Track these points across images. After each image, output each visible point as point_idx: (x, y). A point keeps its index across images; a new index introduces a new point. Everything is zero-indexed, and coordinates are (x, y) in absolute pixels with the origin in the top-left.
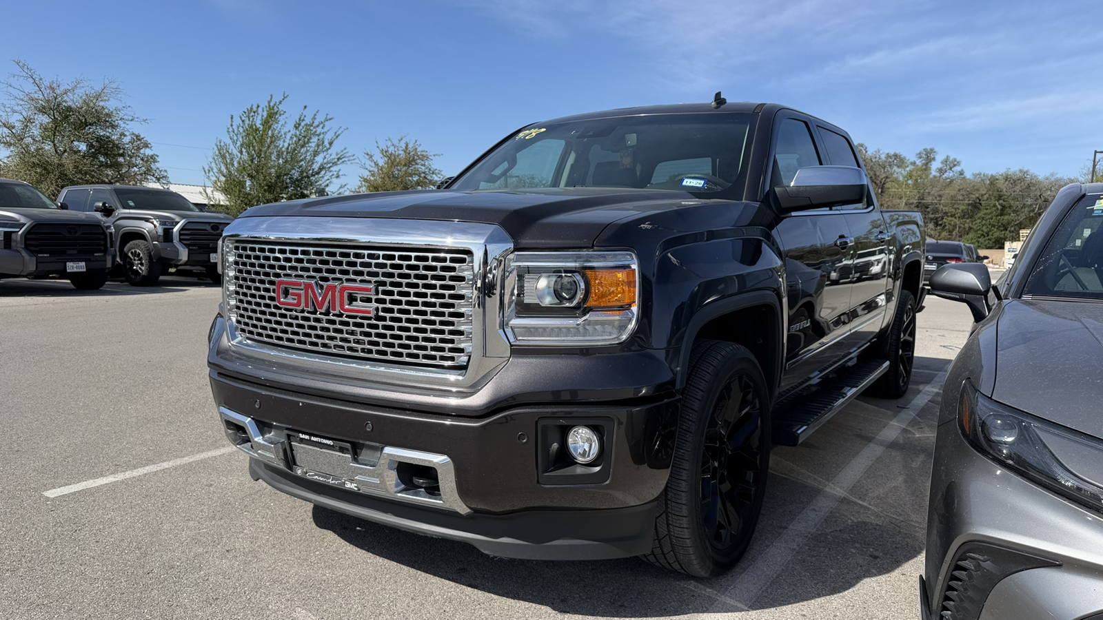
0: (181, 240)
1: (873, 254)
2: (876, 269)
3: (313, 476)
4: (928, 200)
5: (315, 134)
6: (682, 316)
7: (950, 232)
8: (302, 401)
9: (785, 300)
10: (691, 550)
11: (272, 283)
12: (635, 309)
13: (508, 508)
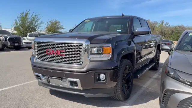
0: (9, 41)
1: (152, 43)
2: (152, 46)
3: (53, 84)
4: (163, 31)
5: (36, 18)
6: (119, 54)
7: (168, 37)
8: (52, 71)
9: (136, 52)
10: (121, 96)
11: (45, 50)
12: (111, 53)
13: (90, 88)
